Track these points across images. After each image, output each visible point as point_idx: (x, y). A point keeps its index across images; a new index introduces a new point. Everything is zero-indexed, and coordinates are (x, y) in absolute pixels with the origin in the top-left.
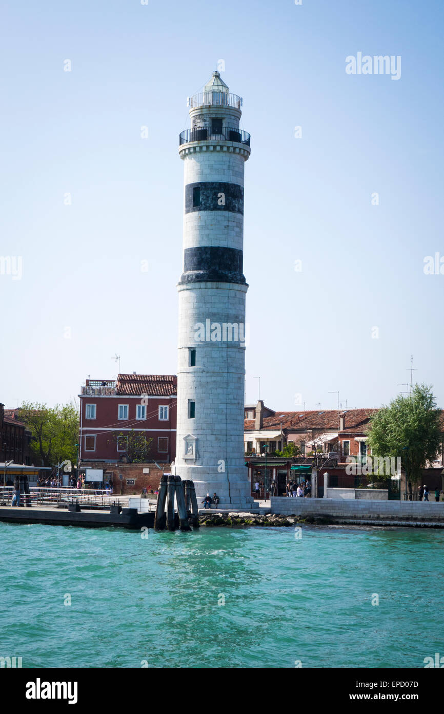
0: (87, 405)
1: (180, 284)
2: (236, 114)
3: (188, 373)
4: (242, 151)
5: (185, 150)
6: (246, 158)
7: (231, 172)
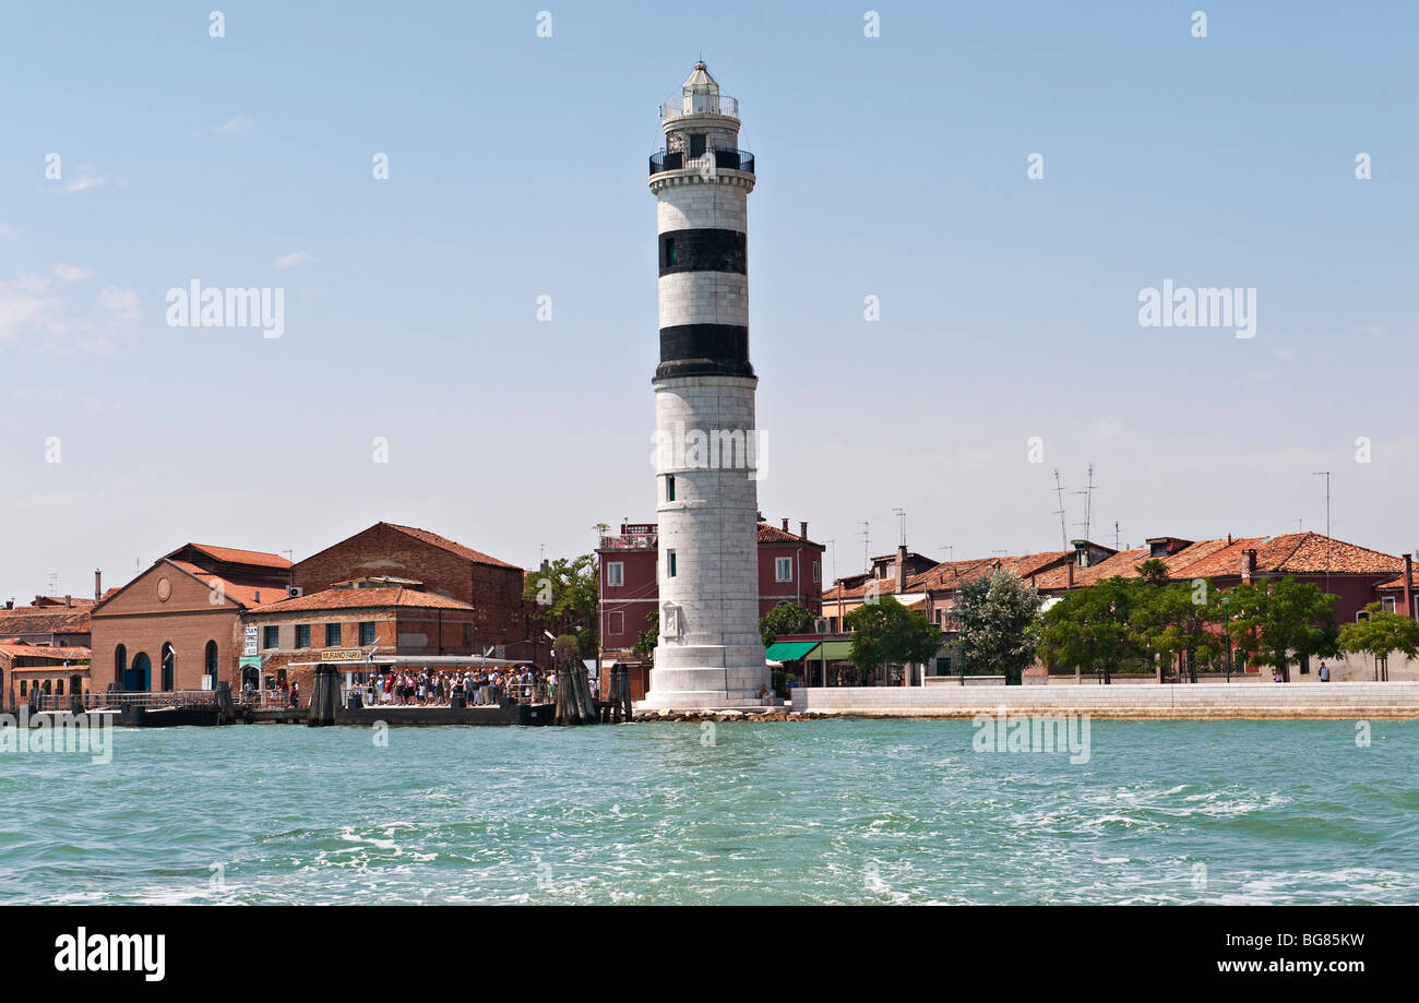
0: (609, 564)
1: (654, 380)
2: (732, 126)
3: (666, 511)
4: (742, 181)
5: (658, 182)
6: (749, 190)
7: (718, 211)
